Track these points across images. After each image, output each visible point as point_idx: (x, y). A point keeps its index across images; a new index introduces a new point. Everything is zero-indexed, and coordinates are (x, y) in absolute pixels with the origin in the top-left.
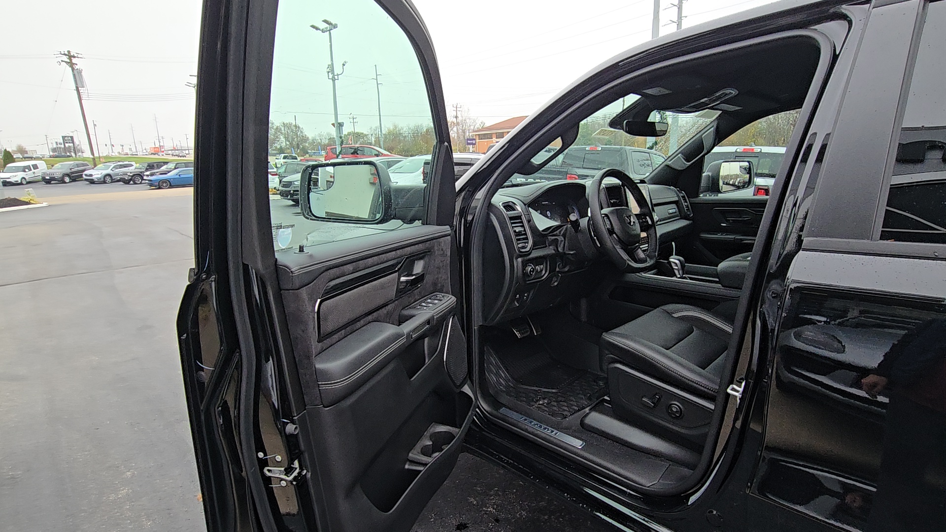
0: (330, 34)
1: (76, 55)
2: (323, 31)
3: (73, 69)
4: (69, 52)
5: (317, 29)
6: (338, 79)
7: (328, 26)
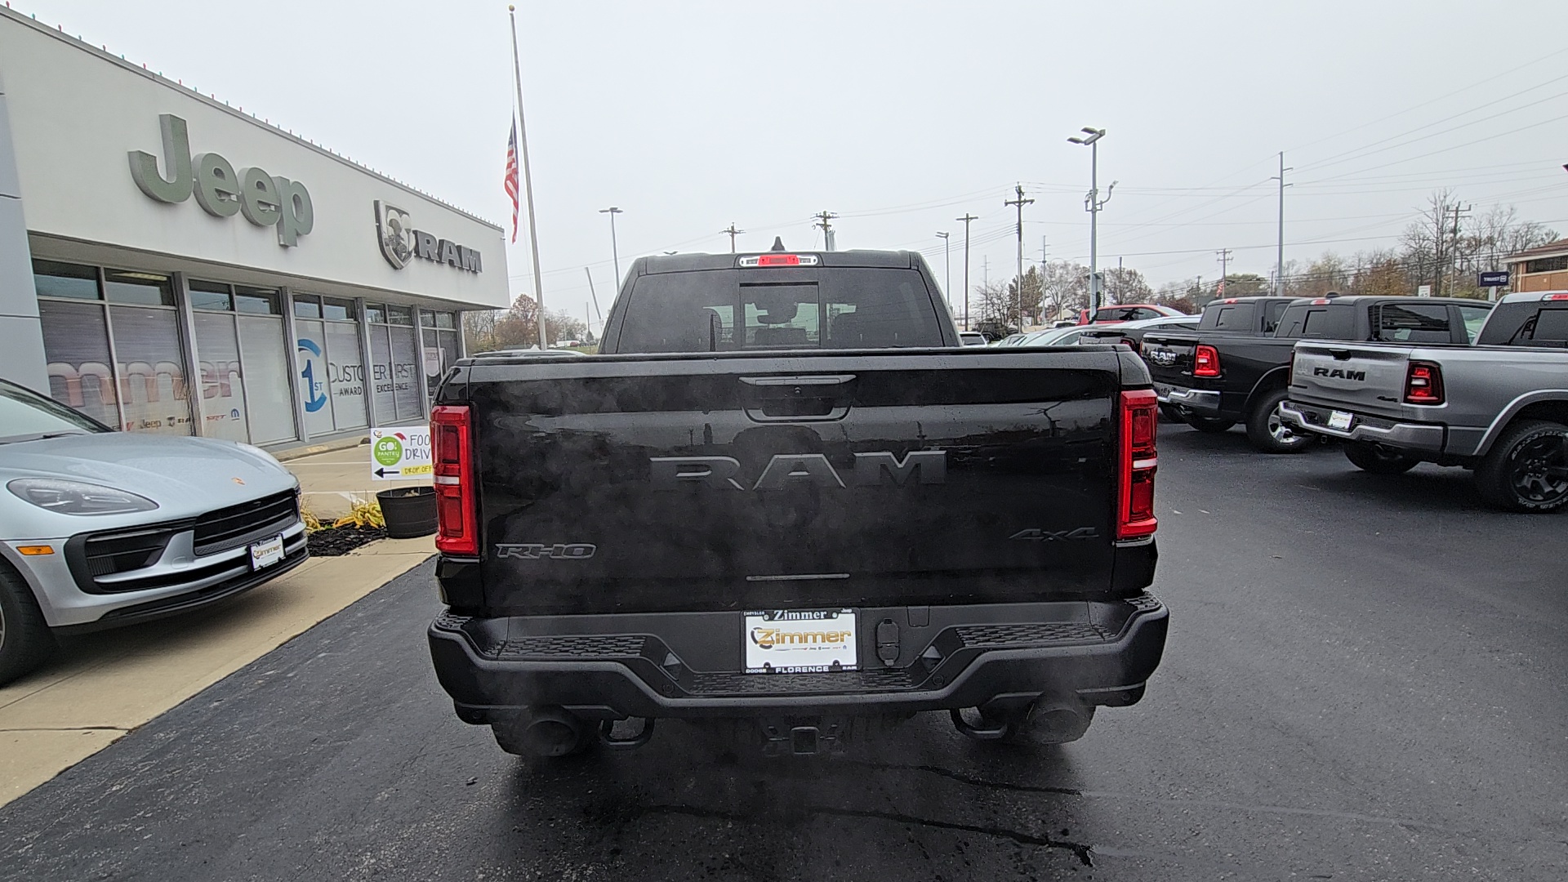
0: (1095, 146)
1: (831, 215)
2: (1086, 143)
3: (826, 232)
4: (825, 213)
5: (1076, 141)
6: (1101, 210)
7: (1090, 135)
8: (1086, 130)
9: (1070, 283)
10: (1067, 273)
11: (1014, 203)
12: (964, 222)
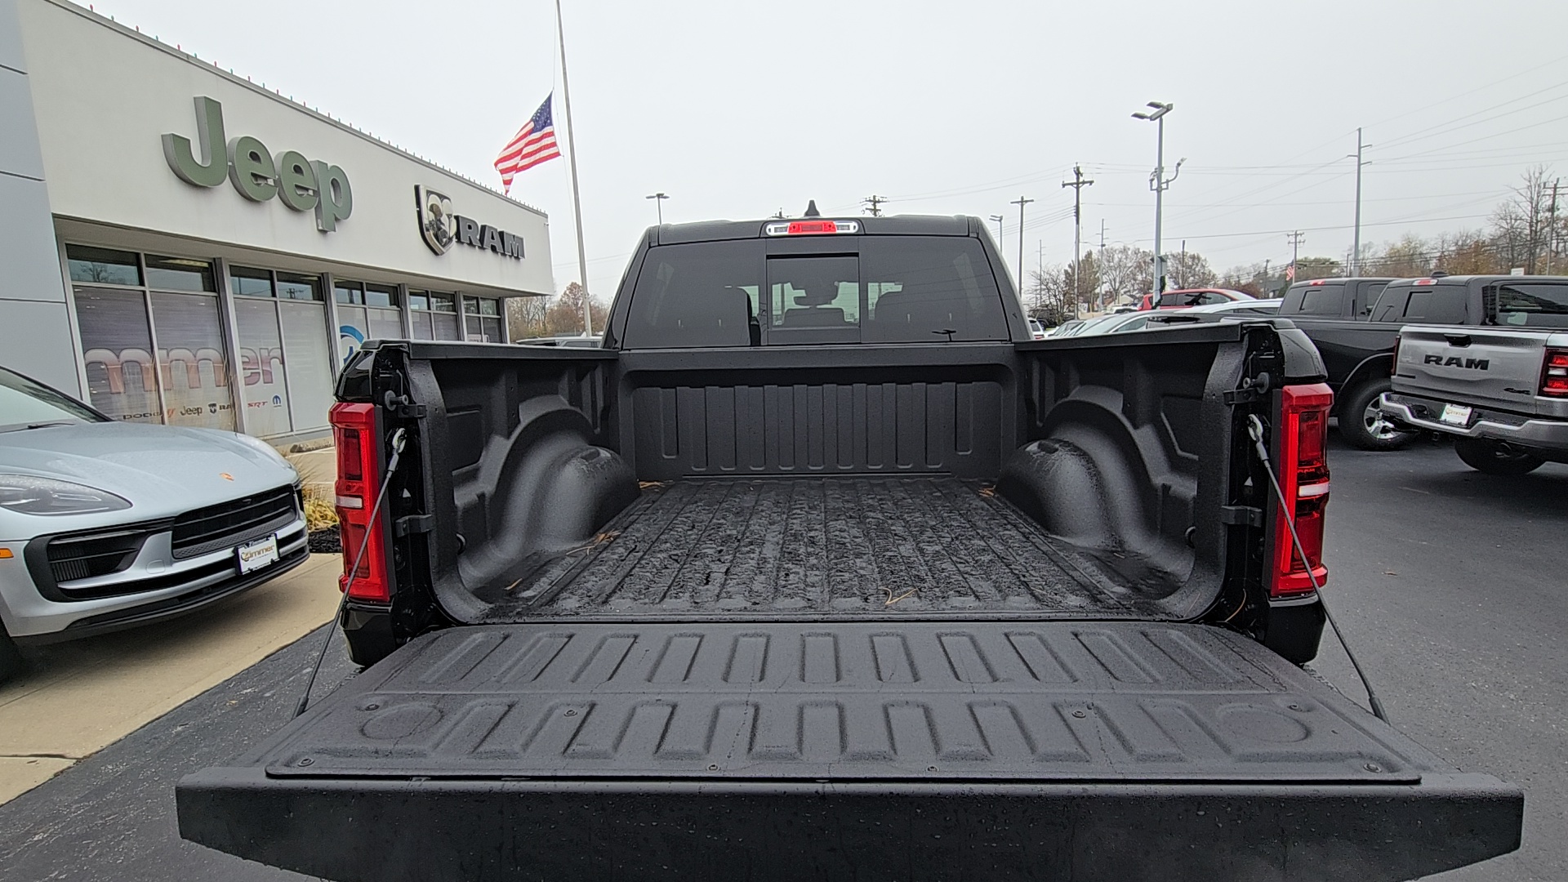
0: (1161, 121)
1: (881, 200)
2: (1152, 118)
4: (874, 197)
5: (1142, 117)
6: (1167, 188)
7: (1156, 110)
8: (1152, 105)
9: (1130, 268)
10: (1126, 258)
11: (1072, 184)
12: (1019, 205)
